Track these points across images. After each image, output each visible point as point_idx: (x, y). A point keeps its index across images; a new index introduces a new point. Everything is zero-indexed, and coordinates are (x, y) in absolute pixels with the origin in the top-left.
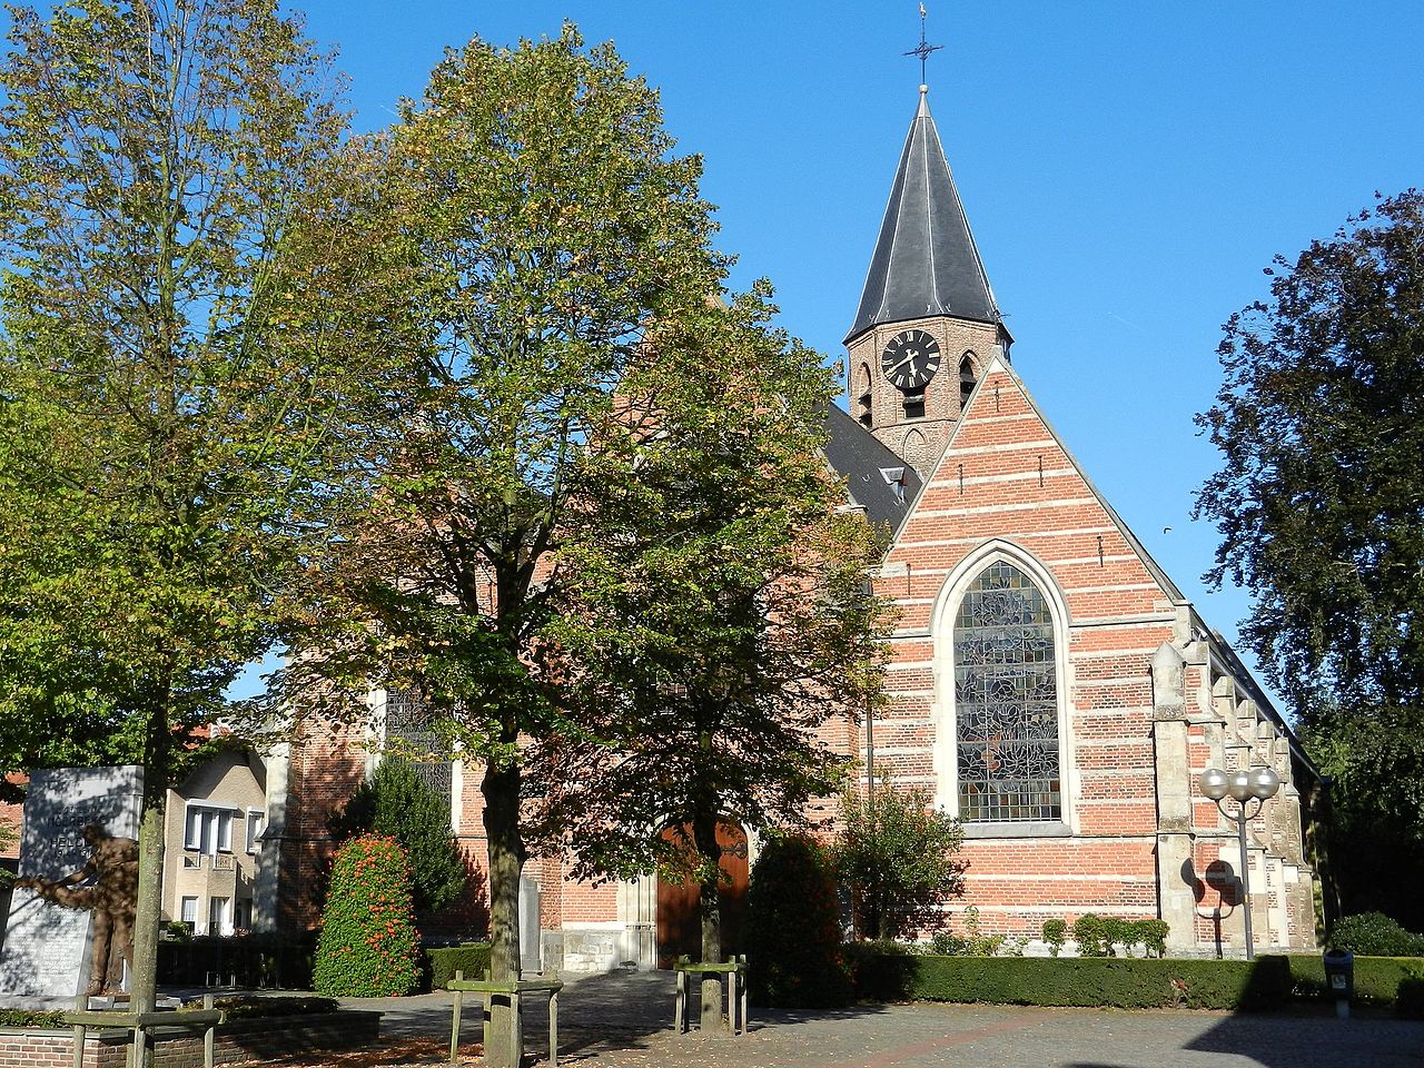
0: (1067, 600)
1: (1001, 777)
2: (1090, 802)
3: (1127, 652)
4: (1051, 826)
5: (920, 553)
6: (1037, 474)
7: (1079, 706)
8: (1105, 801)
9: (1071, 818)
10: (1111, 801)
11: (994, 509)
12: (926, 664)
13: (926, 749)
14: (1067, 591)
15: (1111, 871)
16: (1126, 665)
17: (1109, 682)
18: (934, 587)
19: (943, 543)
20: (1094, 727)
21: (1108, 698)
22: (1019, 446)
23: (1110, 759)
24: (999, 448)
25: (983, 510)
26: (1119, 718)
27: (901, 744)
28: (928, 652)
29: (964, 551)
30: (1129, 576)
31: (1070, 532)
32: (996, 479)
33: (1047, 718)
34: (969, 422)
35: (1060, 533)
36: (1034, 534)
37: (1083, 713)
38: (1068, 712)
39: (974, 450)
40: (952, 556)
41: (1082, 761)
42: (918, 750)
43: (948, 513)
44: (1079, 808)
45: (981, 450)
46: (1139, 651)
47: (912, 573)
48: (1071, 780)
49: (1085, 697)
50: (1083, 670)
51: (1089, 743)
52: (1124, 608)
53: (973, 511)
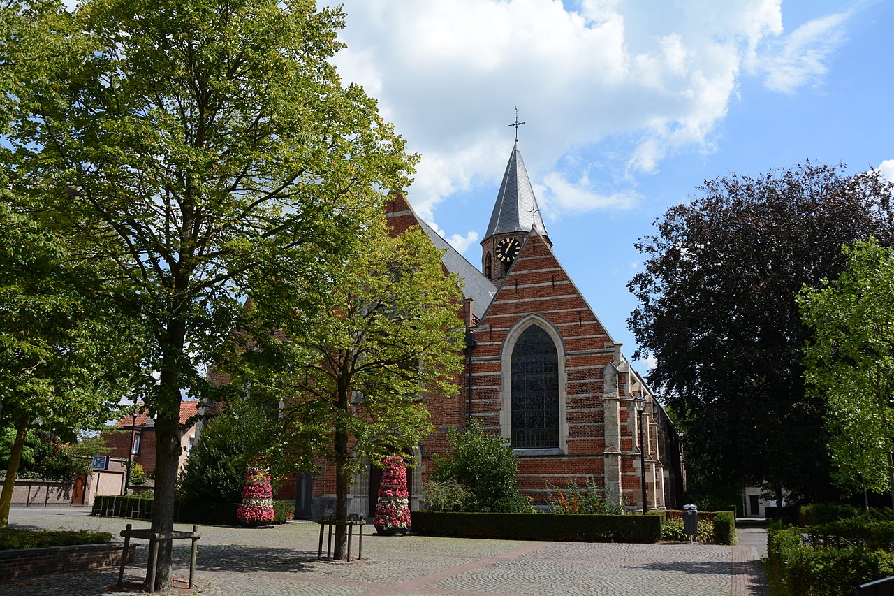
0: (565, 343)
1: (532, 427)
2: (573, 439)
3: (592, 367)
4: (555, 451)
5: (496, 320)
6: (551, 284)
7: (569, 393)
8: (580, 438)
9: (564, 448)
10: (583, 438)
11: (531, 300)
12: (498, 373)
13: (496, 414)
14: (564, 338)
15: (582, 472)
16: (591, 373)
17: (583, 381)
18: (502, 337)
19: (508, 315)
20: (575, 403)
21: (582, 389)
22: (544, 270)
23: (582, 418)
24: (534, 271)
25: (526, 300)
26: (587, 399)
27: (485, 411)
28: (499, 367)
29: (516, 319)
30: (593, 331)
31: (566, 310)
32: (533, 285)
33: (554, 399)
34: (520, 259)
35: (562, 311)
36: (549, 311)
37: (570, 396)
38: (563, 396)
39: (522, 272)
40: (511, 322)
41: (569, 420)
42: (493, 414)
43: (510, 302)
44: (567, 442)
45: (526, 272)
46: (597, 367)
47: (493, 330)
48: (564, 429)
49: (572, 388)
50: (571, 375)
51: (573, 410)
52: (591, 347)
53: (521, 300)
